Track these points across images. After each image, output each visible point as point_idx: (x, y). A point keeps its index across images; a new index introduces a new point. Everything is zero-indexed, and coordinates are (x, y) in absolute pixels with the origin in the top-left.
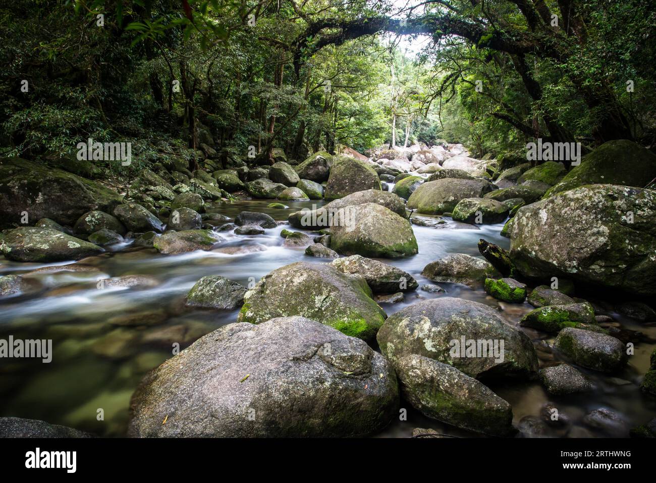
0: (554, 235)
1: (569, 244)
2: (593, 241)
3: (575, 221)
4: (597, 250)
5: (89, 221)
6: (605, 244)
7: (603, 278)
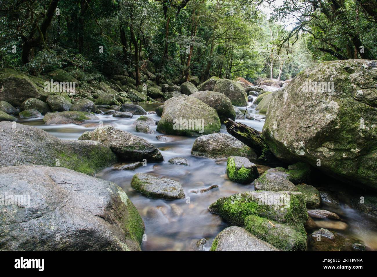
0: (290, 115)
1: (298, 123)
2: (320, 118)
3: (306, 97)
4: (323, 128)
5: (26, 104)
6: (333, 122)
7: (332, 164)
